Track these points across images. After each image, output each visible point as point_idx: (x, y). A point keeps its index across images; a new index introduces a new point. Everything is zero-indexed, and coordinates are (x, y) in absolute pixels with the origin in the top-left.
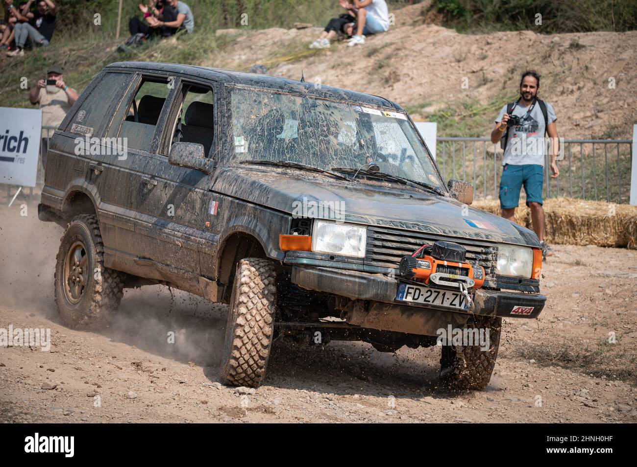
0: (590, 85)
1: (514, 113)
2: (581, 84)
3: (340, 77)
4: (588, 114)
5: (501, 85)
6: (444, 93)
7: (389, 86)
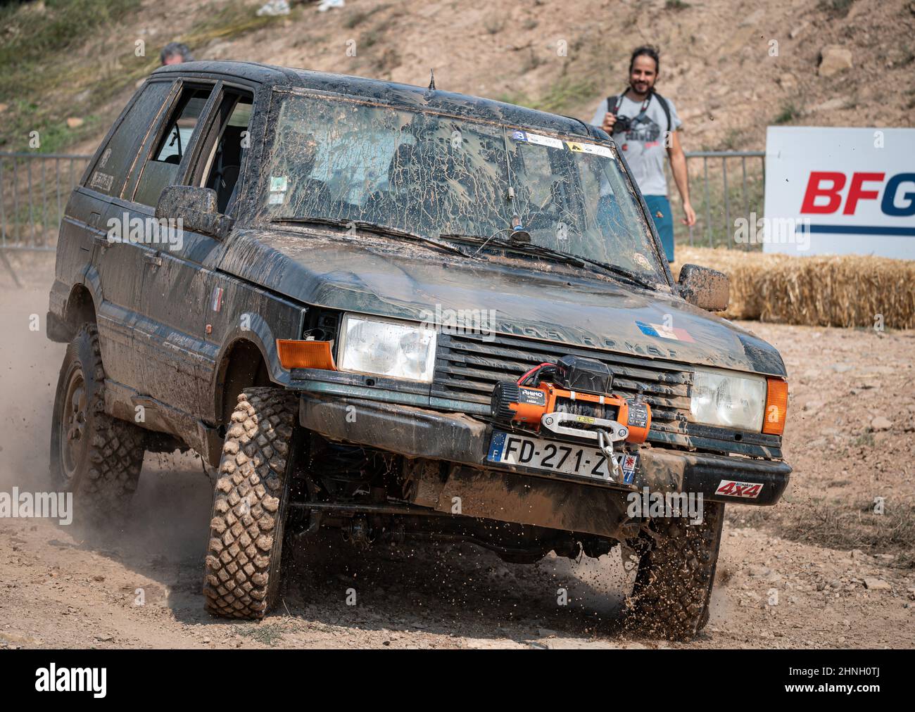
0: (699, 66)
1: (621, 113)
2: (685, 65)
3: (307, 60)
4: (697, 112)
5: (559, 69)
6: (471, 84)
7: (385, 74)
